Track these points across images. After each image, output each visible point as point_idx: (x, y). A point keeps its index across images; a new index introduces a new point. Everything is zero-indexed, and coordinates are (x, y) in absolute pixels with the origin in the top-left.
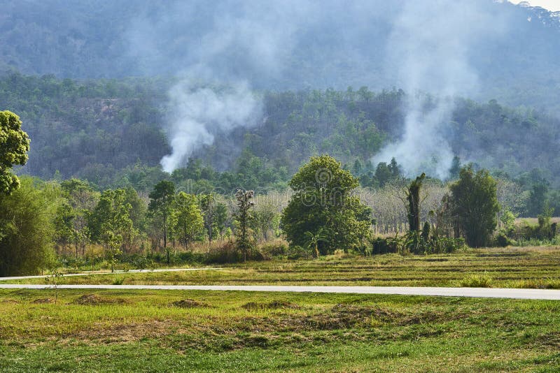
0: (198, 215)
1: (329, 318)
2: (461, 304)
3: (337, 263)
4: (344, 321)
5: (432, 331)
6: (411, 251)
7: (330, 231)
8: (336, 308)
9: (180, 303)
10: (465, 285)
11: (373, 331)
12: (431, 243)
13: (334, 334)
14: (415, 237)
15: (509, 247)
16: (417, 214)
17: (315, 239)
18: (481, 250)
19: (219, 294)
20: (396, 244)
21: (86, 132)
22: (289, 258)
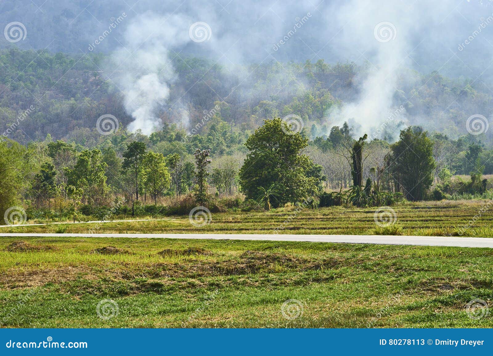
0: (166, 172)
1: (236, 264)
2: (364, 251)
3: (285, 215)
4: (250, 267)
5: (325, 276)
6: (354, 204)
7: (282, 187)
8: (245, 254)
9: (102, 250)
10: (377, 233)
11: (267, 277)
12: (373, 197)
13: (229, 280)
14: (358, 192)
15: (443, 200)
16: (360, 171)
17: (268, 193)
18: (418, 203)
19: (144, 241)
20: (340, 198)
21: (76, 101)
22: (243, 210)
